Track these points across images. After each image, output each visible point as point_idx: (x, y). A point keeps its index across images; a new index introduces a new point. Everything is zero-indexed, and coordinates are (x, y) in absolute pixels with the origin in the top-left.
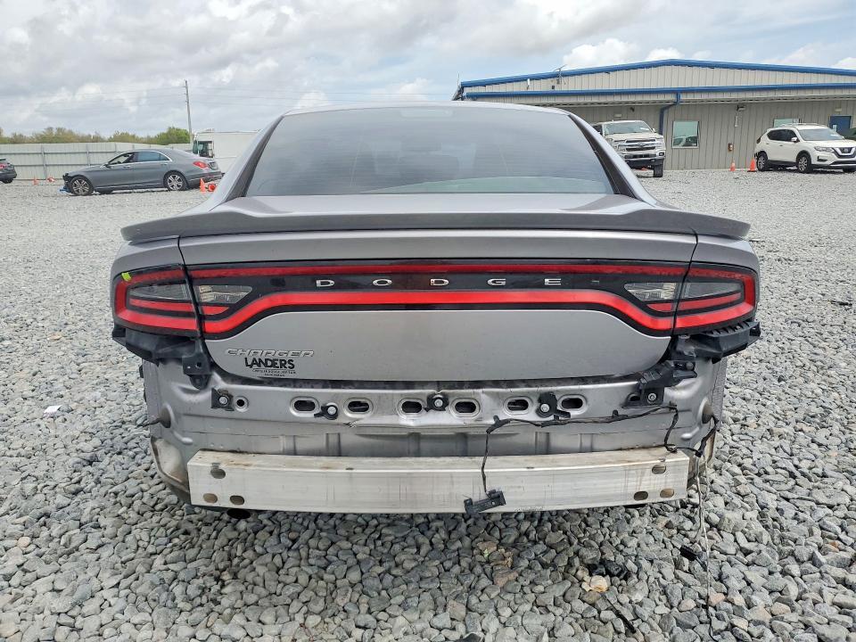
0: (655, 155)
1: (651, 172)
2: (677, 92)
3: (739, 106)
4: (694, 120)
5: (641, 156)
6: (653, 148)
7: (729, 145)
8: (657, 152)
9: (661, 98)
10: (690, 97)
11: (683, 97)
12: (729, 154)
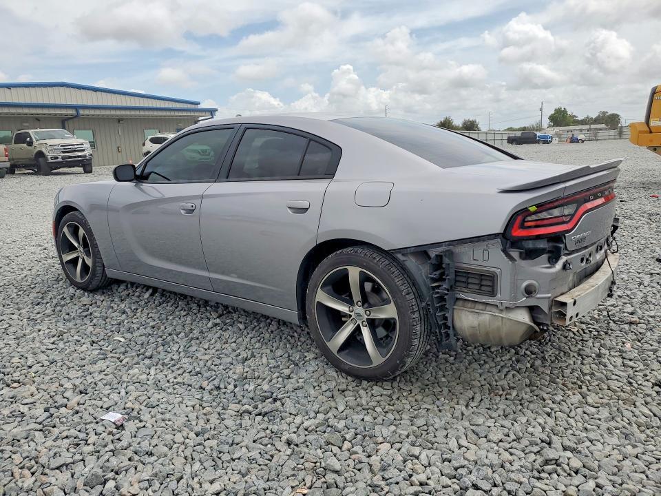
0: (85, 156)
1: (81, 170)
2: (76, 108)
3: (120, 120)
4: (90, 129)
5: (75, 157)
6: (83, 150)
7: (118, 148)
8: (86, 153)
9: (64, 112)
10: (87, 112)
11: (81, 112)
12: (119, 154)
